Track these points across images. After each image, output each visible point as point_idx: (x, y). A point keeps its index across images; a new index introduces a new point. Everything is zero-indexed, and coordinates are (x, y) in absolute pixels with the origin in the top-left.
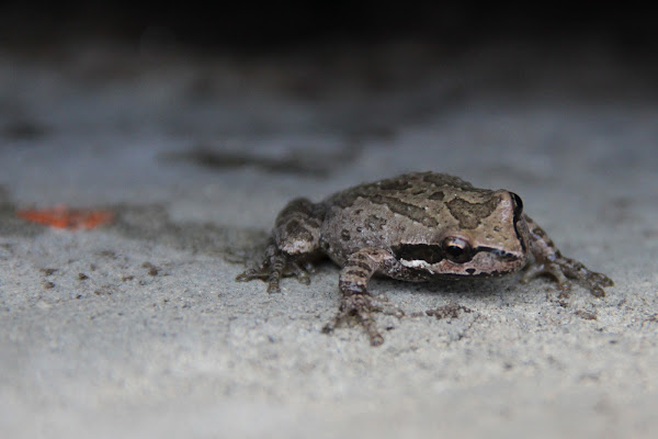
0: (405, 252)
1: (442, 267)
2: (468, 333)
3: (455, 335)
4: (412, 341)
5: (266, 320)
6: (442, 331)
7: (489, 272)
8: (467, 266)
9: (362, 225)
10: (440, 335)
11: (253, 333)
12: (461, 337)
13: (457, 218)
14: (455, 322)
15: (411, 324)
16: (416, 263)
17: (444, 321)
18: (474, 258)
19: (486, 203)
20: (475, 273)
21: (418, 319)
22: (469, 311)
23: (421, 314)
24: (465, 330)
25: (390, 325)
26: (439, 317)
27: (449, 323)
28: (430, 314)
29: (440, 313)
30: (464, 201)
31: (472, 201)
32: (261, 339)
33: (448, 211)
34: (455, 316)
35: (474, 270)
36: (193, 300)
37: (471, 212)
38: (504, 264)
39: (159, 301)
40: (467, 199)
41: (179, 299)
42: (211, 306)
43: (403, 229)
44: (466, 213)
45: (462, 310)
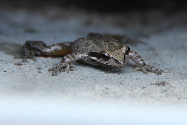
0: (92, 54)
1: (100, 60)
2: (168, 90)
3: (164, 91)
4: (150, 92)
5: (106, 84)
6: (159, 89)
7: (112, 65)
8: (107, 62)
9: (83, 45)
10: (159, 90)
11: (102, 87)
12: (165, 91)
13: (109, 48)
14: (164, 87)
15: (150, 87)
16: (94, 58)
17: (160, 86)
18: (109, 60)
19: (119, 47)
20: (108, 65)
21: (152, 85)
22: (168, 84)
23: (153, 84)
24: (167, 89)
25: (144, 87)
26: (159, 85)
27: (162, 87)
28: (156, 84)
29: (159, 84)
30: (113, 44)
31: (116, 45)
32: (104, 89)
33: (108, 46)
34: (164, 85)
35: (108, 64)
36: (83, 78)
37: (114, 47)
38: (117, 64)
39: (73, 77)
40: (114, 44)
41: (79, 77)
42: (89, 79)
43: (94, 48)
44: (112, 47)
45: (166, 84)
